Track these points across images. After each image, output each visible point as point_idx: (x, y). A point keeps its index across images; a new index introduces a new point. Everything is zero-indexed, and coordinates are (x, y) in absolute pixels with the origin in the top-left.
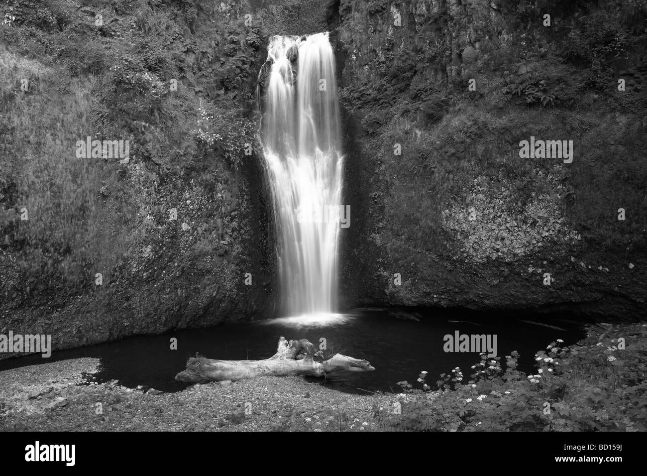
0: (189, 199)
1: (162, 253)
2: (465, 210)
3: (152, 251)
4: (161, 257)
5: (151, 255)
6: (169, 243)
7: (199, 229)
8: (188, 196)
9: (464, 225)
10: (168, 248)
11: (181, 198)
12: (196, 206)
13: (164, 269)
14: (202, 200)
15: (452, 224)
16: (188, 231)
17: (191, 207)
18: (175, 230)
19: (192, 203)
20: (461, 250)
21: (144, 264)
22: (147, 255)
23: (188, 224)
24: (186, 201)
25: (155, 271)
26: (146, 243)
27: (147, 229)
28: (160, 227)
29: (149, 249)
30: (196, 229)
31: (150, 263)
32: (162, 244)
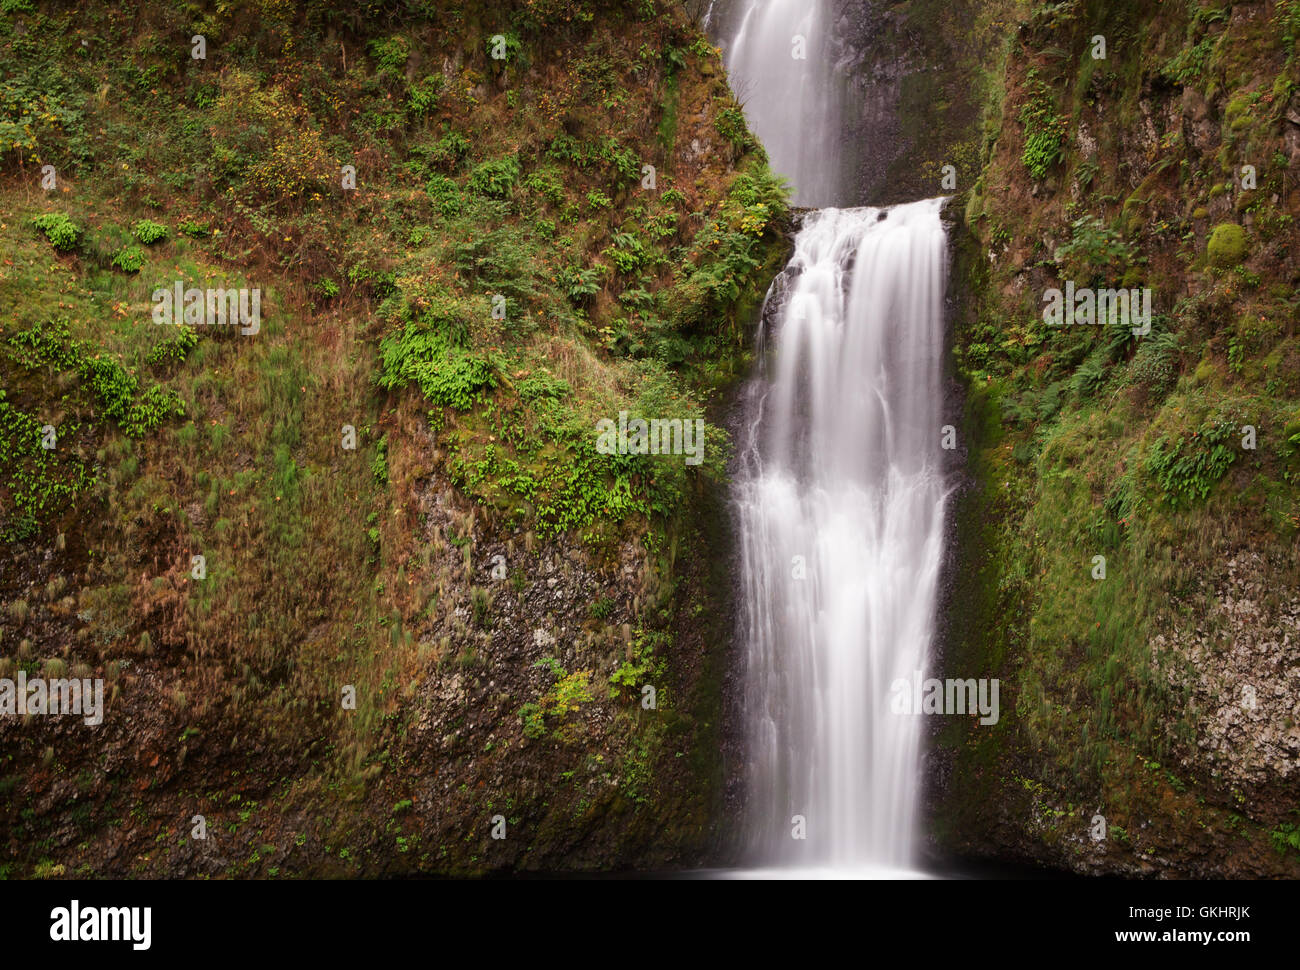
0: (552, 575)
1: (487, 694)
2: (1204, 640)
3: (463, 688)
4: (483, 702)
5: (461, 696)
6: (505, 671)
7: (576, 643)
8: (550, 569)
9: (1204, 679)
10: (501, 684)
11: (534, 573)
12: (569, 593)
13: (492, 729)
14: (584, 579)
15: (1173, 671)
16: (550, 649)
17: (559, 593)
18: (517, 642)
19: (561, 585)
20: (1201, 743)
21: (443, 715)
22: (452, 696)
23: (550, 630)
24: (546, 579)
25: (470, 732)
26: (449, 667)
27: (453, 638)
28: (482, 635)
29: (456, 682)
30: (570, 644)
31: (456, 716)
32: (487, 672)
